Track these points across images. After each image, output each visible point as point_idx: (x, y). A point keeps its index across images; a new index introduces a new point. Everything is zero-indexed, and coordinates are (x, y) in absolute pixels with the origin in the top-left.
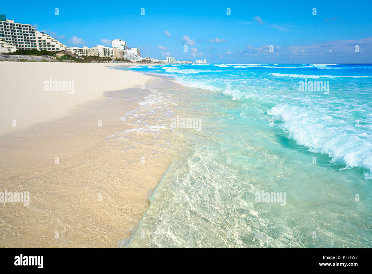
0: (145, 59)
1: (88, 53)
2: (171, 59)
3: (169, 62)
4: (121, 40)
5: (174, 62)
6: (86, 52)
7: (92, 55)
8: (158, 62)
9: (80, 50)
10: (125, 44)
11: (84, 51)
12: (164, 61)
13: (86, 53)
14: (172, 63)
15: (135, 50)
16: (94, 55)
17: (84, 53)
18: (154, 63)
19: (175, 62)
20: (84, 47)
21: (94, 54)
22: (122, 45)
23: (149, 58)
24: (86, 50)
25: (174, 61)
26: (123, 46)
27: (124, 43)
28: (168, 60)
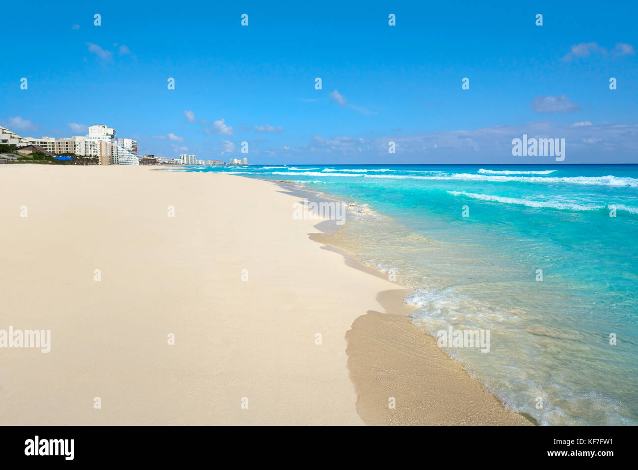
0: (145, 157)
1: (55, 148)
2: (187, 157)
3: (185, 162)
4: (106, 127)
5: (193, 163)
6: (53, 146)
7: (64, 151)
8: (167, 162)
9: (42, 143)
10: (112, 134)
11: (48, 145)
12: (177, 161)
13: (51, 148)
14: (190, 163)
15: (128, 143)
16: (67, 152)
17: (48, 148)
18: (162, 164)
19: (195, 162)
20: (43, 137)
21: (67, 149)
22: (107, 135)
23: (153, 156)
24: (53, 143)
25: (193, 161)
26: (110, 137)
27: (111, 132)
28: (183, 159)
